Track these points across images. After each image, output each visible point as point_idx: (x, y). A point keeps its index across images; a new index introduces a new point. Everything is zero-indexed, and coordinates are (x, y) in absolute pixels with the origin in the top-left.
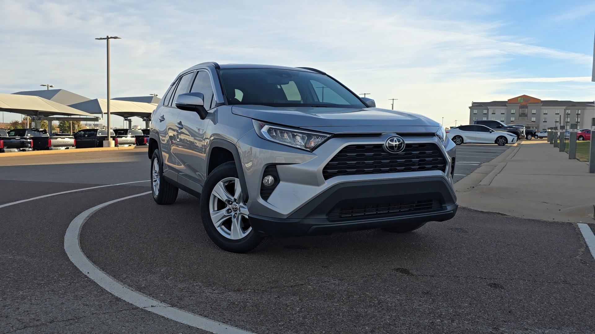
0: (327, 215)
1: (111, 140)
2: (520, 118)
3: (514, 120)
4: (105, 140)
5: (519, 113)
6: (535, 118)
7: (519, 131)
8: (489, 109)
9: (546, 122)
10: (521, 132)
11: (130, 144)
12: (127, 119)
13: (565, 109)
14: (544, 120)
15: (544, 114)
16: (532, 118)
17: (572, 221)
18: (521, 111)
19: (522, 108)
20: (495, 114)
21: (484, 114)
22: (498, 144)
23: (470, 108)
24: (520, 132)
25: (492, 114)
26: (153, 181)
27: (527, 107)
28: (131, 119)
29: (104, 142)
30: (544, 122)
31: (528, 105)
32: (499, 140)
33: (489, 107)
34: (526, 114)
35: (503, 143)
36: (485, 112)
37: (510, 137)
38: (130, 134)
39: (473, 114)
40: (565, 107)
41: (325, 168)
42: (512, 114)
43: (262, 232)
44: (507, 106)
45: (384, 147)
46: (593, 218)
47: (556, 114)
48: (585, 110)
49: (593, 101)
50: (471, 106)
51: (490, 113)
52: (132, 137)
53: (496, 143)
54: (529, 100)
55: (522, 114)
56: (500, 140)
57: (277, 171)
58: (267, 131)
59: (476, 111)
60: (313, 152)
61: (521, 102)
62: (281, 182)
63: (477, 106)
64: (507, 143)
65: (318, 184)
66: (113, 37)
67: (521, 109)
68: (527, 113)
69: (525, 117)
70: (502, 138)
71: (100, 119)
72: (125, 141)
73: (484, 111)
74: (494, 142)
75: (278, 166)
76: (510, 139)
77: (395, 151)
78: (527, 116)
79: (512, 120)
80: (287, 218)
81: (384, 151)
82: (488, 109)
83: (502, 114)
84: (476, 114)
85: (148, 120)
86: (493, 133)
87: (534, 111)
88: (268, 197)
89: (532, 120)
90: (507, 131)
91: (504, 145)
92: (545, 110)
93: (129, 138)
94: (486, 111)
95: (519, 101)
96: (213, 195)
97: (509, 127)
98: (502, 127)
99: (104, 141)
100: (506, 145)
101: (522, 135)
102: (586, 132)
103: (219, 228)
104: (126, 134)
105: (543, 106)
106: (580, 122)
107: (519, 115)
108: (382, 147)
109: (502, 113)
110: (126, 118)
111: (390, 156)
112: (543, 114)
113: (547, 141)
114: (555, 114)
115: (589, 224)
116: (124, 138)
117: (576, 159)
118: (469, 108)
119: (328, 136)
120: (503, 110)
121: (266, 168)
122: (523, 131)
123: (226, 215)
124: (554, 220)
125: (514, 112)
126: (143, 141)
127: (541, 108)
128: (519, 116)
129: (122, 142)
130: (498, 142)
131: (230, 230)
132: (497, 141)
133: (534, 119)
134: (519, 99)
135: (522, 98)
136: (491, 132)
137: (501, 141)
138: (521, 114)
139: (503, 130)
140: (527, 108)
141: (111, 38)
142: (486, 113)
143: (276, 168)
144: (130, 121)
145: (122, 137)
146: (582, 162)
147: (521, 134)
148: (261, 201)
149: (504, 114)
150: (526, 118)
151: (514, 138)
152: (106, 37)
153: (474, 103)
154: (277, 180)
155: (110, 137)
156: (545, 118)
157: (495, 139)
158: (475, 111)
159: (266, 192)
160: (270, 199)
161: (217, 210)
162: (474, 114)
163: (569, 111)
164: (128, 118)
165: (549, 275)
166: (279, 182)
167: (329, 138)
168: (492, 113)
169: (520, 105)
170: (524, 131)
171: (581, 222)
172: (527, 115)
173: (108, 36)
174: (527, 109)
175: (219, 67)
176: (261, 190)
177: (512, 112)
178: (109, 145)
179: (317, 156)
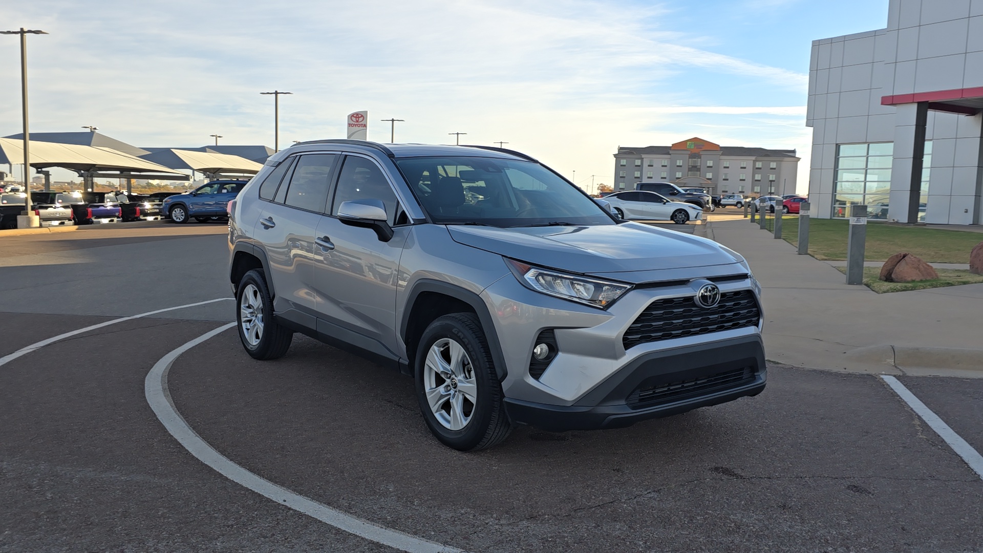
0: (626, 400)
1: (31, 214)
2: (690, 172)
3: (680, 176)
4: (20, 215)
5: (689, 166)
6: (711, 174)
7: (702, 201)
8: (644, 159)
9: (727, 180)
10: (706, 201)
11: (62, 220)
12: (42, 171)
13: (754, 161)
14: (724, 176)
15: (725, 167)
16: (708, 174)
17: (872, 372)
18: (691, 162)
19: (692, 158)
20: (652, 166)
21: (636, 166)
22: (674, 221)
23: (615, 156)
24: (704, 201)
25: (649, 166)
26: (242, 321)
27: (699, 156)
28: (48, 172)
29: (20, 219)
30: (724, 180)
31: (701, 153)
32: (676, 216)
33: (643, 156)
34: (698, 167)
35: (683, 221)
36: (638, 162)
37: (692, 211)
38: (60, 201)
39: (620, 166)
40: (754, 158)
41: (627, 333)
42: (678, 166)
43: (525, 424)
44: (670, 154)
45: (697, 301)
46: (893, 364)
47: (742, 168)
48: (783, 163)
49: (793, 149)
50: (617, 153)
51: (645, 164)
52: (65, 207)
53: (672, 219)
54: (703, 146)
55: (693, 167)
56: (678, 215)
57: (554, 338)
58: (534, 278)
59: (625, 161)
60: (608, 311)
61: (692, 148)
62: (560, 354)
63: (626, 154)
64: (688, 219)
65: (615, 357)
66: (33, 30)
67: (690, 159)
68: (700, 166)
69: (697, 171)
70: (681, 213)
71: (7, 176)
72: (53, 214)
73: (636, 161)
74: (669, 219)
75: (555, 331)
76: (692, 213)
77: (709, 305)
78: (700, 171)
79: (677, 176)
80: (572, 406)
81: (694, 305)
82: (642, 159)
83: (663, 166)
84: (624, 166)
85: (88, 176)
86: (668, 205)
87: (710, 163)
88: (541, 375)
89: (708, 177)
90: (685, 200)
91: (684, 223)
92: (727, 161)
93: (58, 209)
94: (640, 161)
95: (688, 147)
96: (428, 367)
97: (688, 194)
98: (677, 194)
99: (18, 216)
100: (687, 222)
101: (707, 206)
102: (792, 201)
103: (438, 413)
104: (53, 202)
105: (722, 154)
106: (776, 181)
107: (689, 168)
108: (693, 299)
109: (663, 164)
110: (40, 170)
111: (702, 312)
112: (723, 167)
113: (743, 216)
114: (740, 168)
115: (895, 376)
116: (50, 210)
117: (808, 256)
118: (613, 156)
119: (629, 287)
120: (664, 160)
121: (540, 334)
122: (708, 201)
123: (444, 394)
124: (846, 370)
125: (681, 164)
126: (86, 214)
127: (721, 158)
128: (689, 171)
129: (49, 216)
130: (676, 218)
131: (449, 414)
132: (673, 217)
133: (709, 175)
134: (688, 143)
135: (693, 143)
136: (665, 204)
137: (681, 216)
138: (691, 167)
139: (680, 199)
140: (700, 158)
141: (30, 32)
142: (639, 164)
143: (553, 333)
144: (47, 175)
145: (47, 208)
146: (819, 260)
147: (705, 204)
148: (531, 381)
149: (666, 166)
150: (698, 173)
151: (698, 213)
152: (19, 30)
153: (621, 149)
154: (553, 350)
155: (29, 208)
156: (726, 174)
157: (671, 214)
158: (623, 162)
159: (538, 367)
160: (543, 378)
161: (436, 387)
162: (622, 165)
163: (759, 165)
164: (44, 169)
165: (907, 468)
166: (556, 354)
167: (629, 290)
168: (649, 164)
169: (689, 153)
170: (710, 200)
171: (883, 372)
172: (700, 169)
173: (22, 29)
174: (699, 160)
175: (393, 154)
176: (531, 364)
177: (678, 164)
178: (29, 225)
179: (614, 317)
